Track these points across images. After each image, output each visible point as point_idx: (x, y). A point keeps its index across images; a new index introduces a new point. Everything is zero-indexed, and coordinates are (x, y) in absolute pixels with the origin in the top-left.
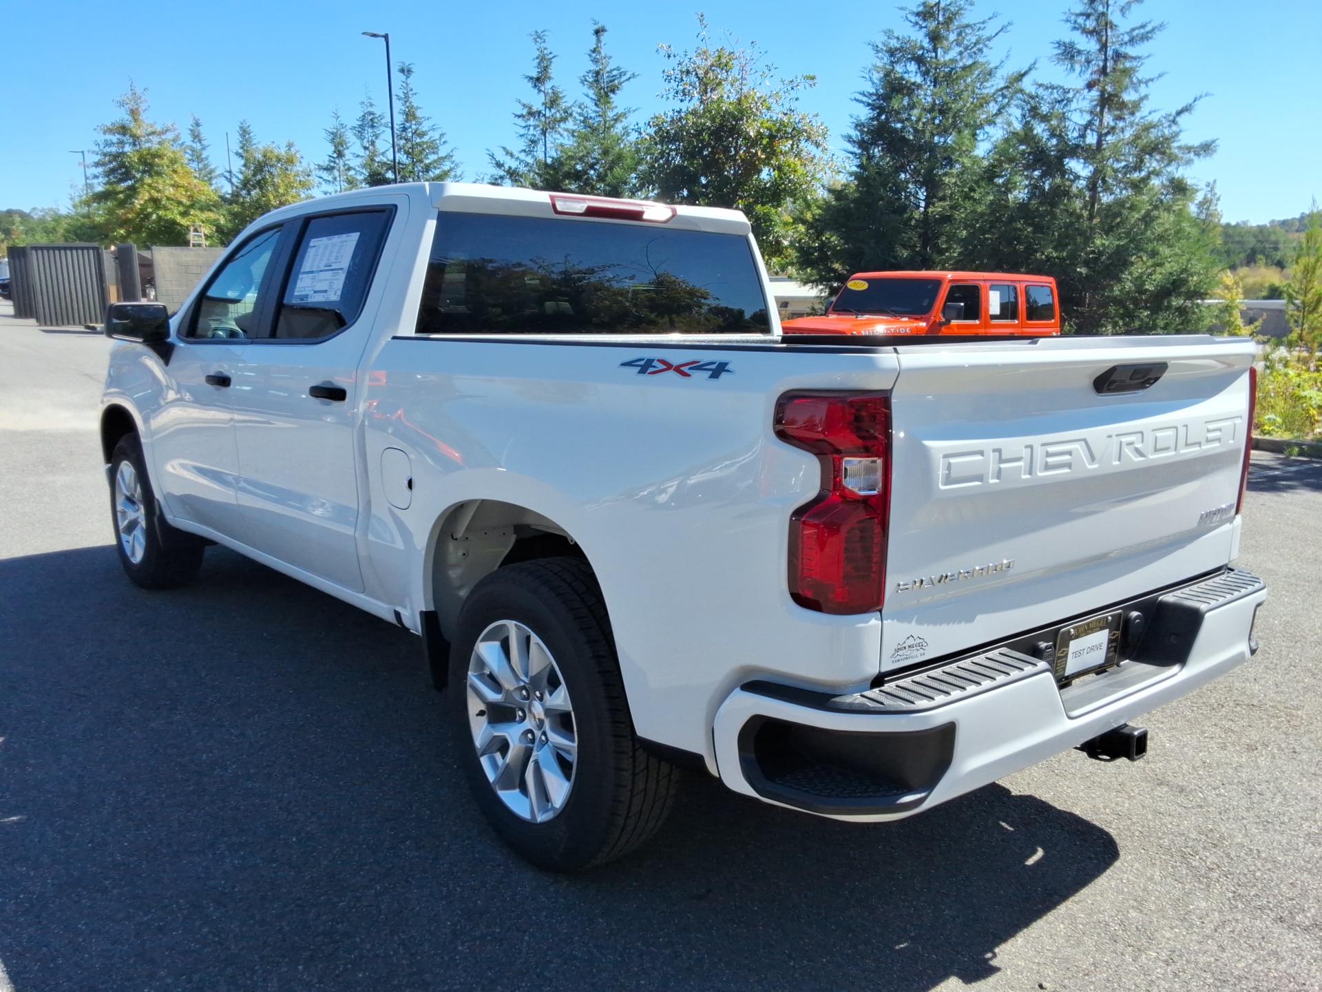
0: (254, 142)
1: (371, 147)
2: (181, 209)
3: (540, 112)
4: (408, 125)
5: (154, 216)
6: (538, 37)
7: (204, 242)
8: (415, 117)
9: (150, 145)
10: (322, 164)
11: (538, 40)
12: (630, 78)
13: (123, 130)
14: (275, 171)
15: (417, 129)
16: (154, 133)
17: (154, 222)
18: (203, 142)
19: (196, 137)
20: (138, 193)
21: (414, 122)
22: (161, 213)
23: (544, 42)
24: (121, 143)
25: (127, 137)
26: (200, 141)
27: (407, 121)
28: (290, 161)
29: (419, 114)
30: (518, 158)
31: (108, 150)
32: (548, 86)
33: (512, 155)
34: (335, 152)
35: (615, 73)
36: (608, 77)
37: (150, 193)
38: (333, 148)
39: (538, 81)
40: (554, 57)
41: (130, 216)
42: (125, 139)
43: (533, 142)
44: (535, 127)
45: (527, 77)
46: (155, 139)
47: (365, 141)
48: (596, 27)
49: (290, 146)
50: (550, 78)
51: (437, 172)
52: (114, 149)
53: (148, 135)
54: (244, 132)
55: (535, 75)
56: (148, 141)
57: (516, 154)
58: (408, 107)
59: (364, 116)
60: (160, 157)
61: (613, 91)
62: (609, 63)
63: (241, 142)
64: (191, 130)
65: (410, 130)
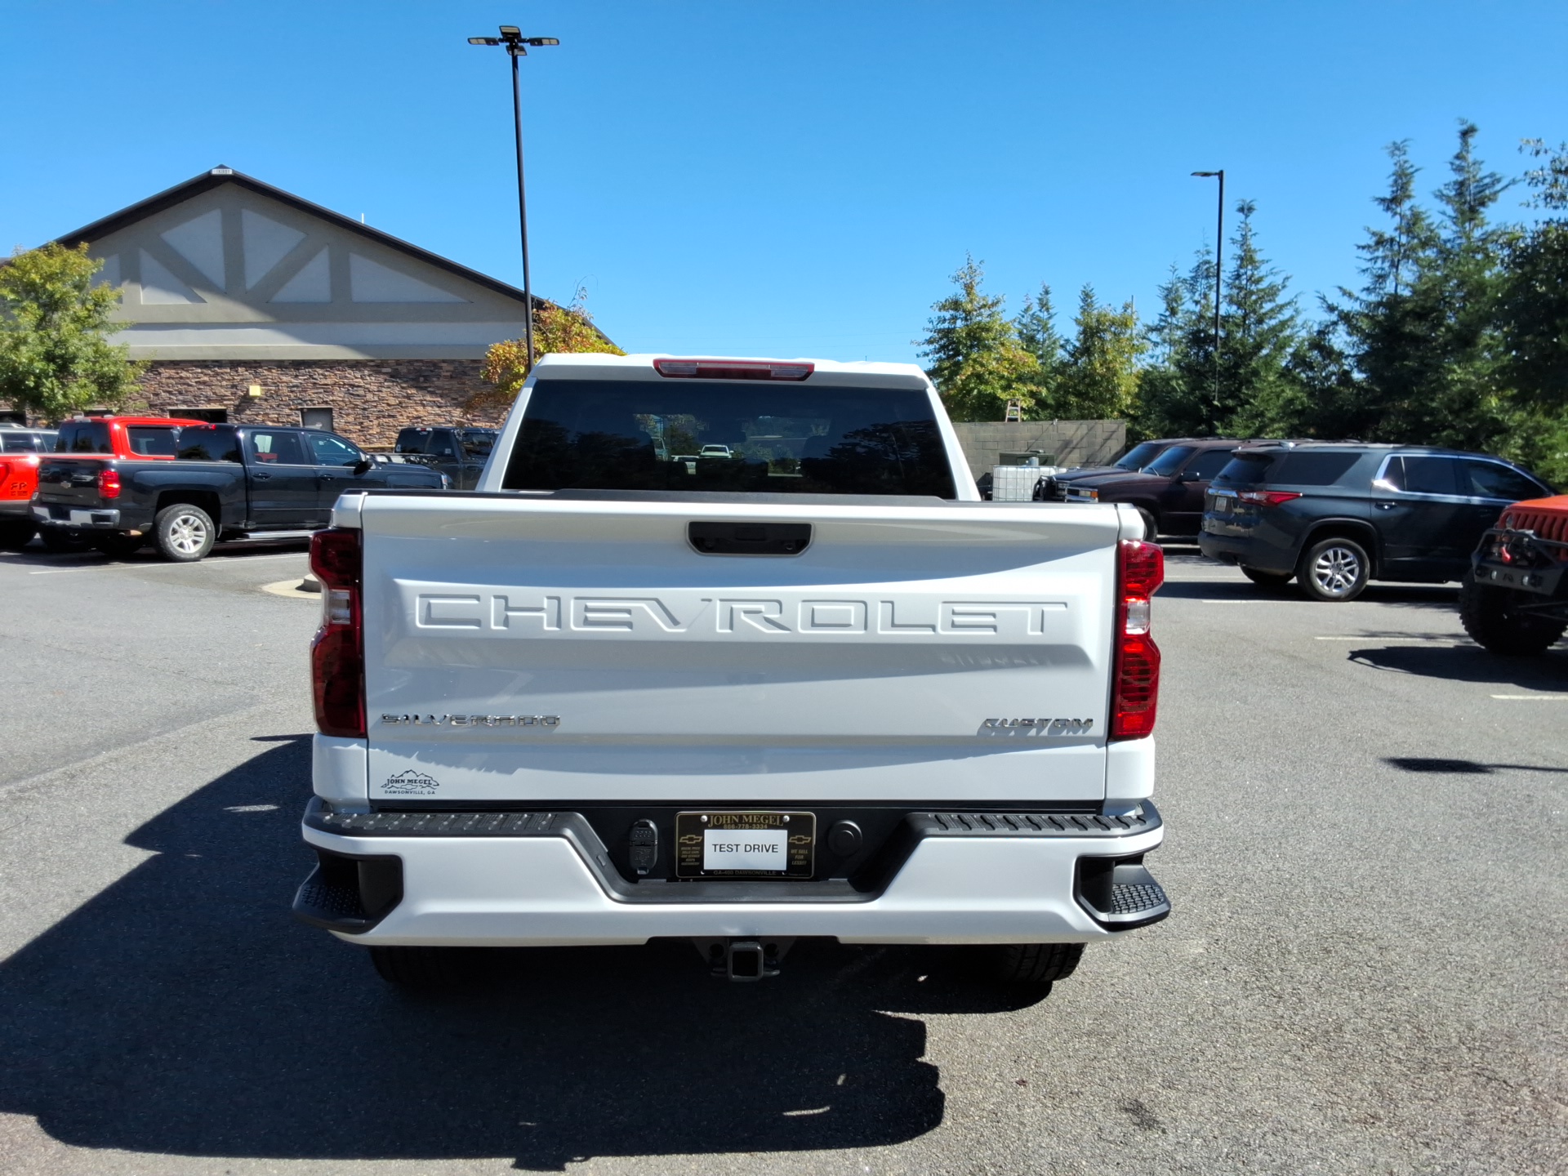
0: (1096, 306)
1: (1203, 301)
2: (1003, 382)
3: (1392, 240)
4: (1242, 271)
5: (975, 392)
6: (1397, 148)
7: (1019, 415)
8: (1252, 261)
9: (980, 318)
10: (1150, 324)
11: (1397, 152)
12: (1507, 186)
13: (956, 305)
14: (1108, 336)
15: (1252, 275)
16: (984, 306)
17: (974, 397)
18: (1051, 311)
19: (1044, 305)
20: (961, 369)
21: (1250, 267)
22: (982, 387)
23: (1404, 154)
24: (954, 319)
25: (961, 312)
26: (1047, 310)
27: (1241, 267)
28: (1124, 324)
29: (1258, 257)
30: (1357, 299)
31: (941, 326)
32: (1405, 207)
33: (1350, 295)
34: (1167, 310)
35: (1487, 181)
36: (1476, 187)
37: (974, 369)
38: (1164, 306)
39: (1391, 203)
40: (1416, 170)
41: (952, 392)
42: (958, 314)
43: (1380, 277)
44: (1384, 258)
45: (1377, 199)
46: (986, 312)
47: (1197, 294)
48: (1465, 127)
49: (1126, 308)
50: (1409, 197)
51: (1273, 322)
52: (946, 325)
53: (980, 308)
54: (1087, 296)
55: (1388, 196)
56: (980, 315)
57: (1356, 293)
58: (1245, 251)
59: (1198, 266)
60: (988, 330)
61: (1483, 204)
62: (1480, 169)
63: (1082, 307)
64: (1040, 299)
65: (1245, 277)
